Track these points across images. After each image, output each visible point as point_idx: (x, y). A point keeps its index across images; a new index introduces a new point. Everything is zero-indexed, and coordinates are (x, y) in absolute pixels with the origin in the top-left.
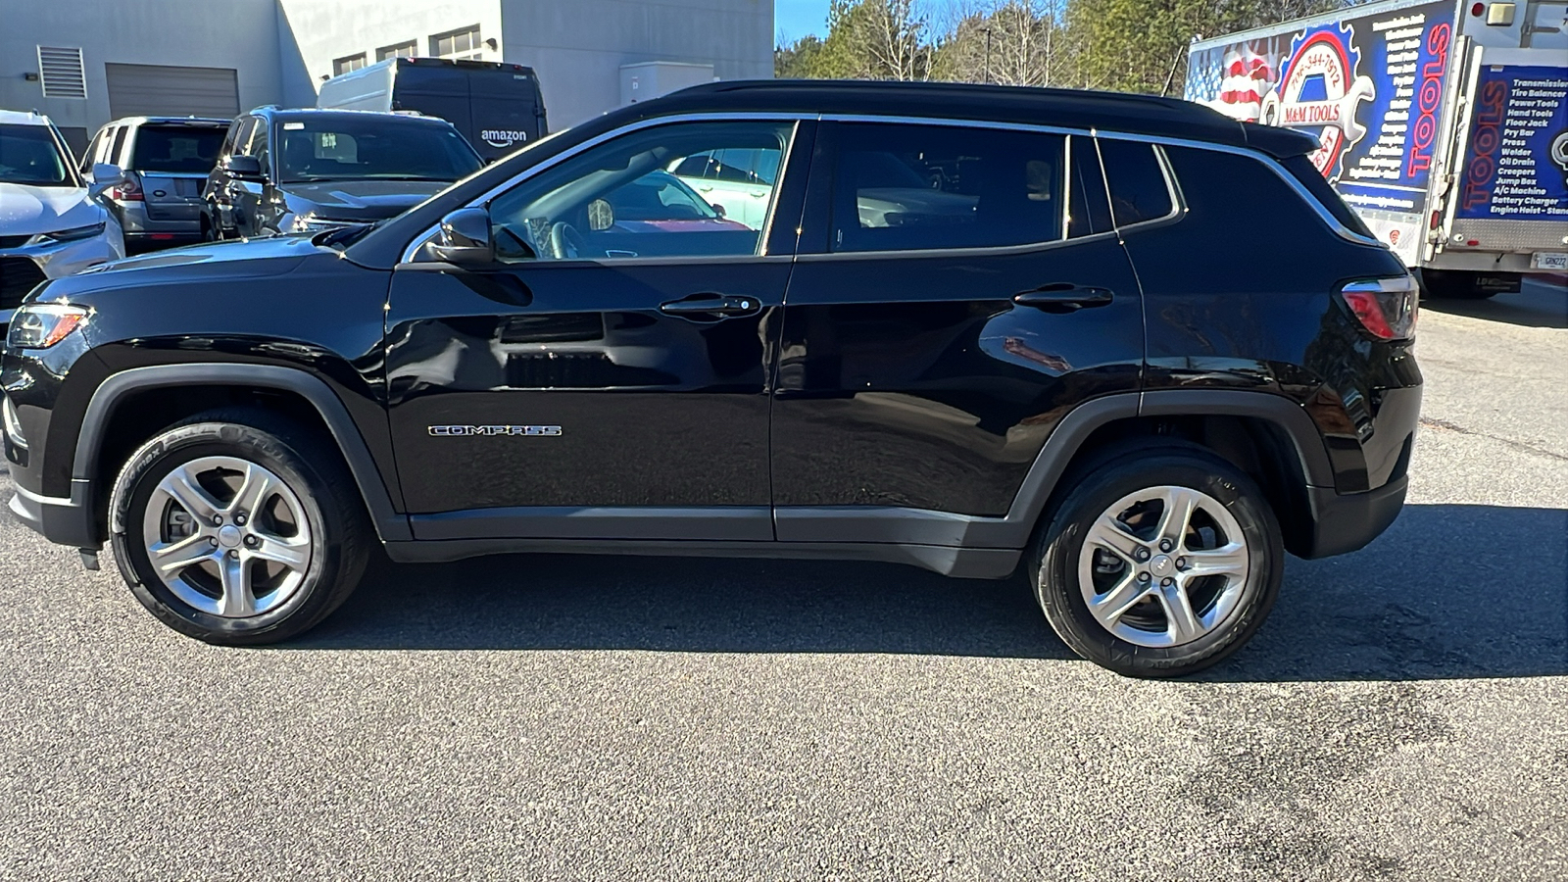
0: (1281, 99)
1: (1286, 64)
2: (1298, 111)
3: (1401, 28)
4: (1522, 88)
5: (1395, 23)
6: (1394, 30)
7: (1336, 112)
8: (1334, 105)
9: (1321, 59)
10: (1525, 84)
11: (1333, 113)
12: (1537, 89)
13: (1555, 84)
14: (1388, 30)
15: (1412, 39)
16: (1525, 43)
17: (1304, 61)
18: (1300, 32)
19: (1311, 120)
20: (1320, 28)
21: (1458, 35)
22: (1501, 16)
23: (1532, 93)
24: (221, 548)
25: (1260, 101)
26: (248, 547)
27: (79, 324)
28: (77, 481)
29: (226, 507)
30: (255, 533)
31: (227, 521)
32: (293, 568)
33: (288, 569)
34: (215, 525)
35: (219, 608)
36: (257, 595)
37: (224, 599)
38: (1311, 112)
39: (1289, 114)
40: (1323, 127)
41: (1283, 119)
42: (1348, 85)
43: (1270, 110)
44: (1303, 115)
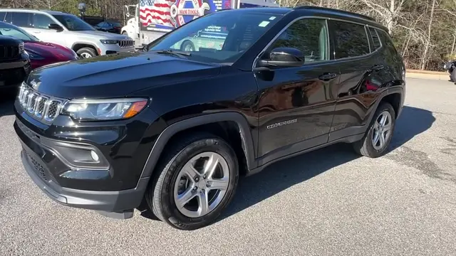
0: (177, 7)
2: (184, 11)
7: (198, 12)
8: (196, 10)
11: (196, 12)
19: (189, 13)
24: (198, 190)
25: (170, 7)
26: (207, 186)
27: (146, 106)
28: (144, 178)
29: (203, 173)
30: (211, 180)
31: (201, 178)
32: (223, 189)
33: (219, 191)
34: (196, 181)
35: (198, 214)
36: (209, 204)
37: (200, 209)
38: (189, 11)
39: (181, 12)
40: (193, 16)
41: (179, 13)
42: (200, 5)
43: (174, 10)
44: (186, 12)
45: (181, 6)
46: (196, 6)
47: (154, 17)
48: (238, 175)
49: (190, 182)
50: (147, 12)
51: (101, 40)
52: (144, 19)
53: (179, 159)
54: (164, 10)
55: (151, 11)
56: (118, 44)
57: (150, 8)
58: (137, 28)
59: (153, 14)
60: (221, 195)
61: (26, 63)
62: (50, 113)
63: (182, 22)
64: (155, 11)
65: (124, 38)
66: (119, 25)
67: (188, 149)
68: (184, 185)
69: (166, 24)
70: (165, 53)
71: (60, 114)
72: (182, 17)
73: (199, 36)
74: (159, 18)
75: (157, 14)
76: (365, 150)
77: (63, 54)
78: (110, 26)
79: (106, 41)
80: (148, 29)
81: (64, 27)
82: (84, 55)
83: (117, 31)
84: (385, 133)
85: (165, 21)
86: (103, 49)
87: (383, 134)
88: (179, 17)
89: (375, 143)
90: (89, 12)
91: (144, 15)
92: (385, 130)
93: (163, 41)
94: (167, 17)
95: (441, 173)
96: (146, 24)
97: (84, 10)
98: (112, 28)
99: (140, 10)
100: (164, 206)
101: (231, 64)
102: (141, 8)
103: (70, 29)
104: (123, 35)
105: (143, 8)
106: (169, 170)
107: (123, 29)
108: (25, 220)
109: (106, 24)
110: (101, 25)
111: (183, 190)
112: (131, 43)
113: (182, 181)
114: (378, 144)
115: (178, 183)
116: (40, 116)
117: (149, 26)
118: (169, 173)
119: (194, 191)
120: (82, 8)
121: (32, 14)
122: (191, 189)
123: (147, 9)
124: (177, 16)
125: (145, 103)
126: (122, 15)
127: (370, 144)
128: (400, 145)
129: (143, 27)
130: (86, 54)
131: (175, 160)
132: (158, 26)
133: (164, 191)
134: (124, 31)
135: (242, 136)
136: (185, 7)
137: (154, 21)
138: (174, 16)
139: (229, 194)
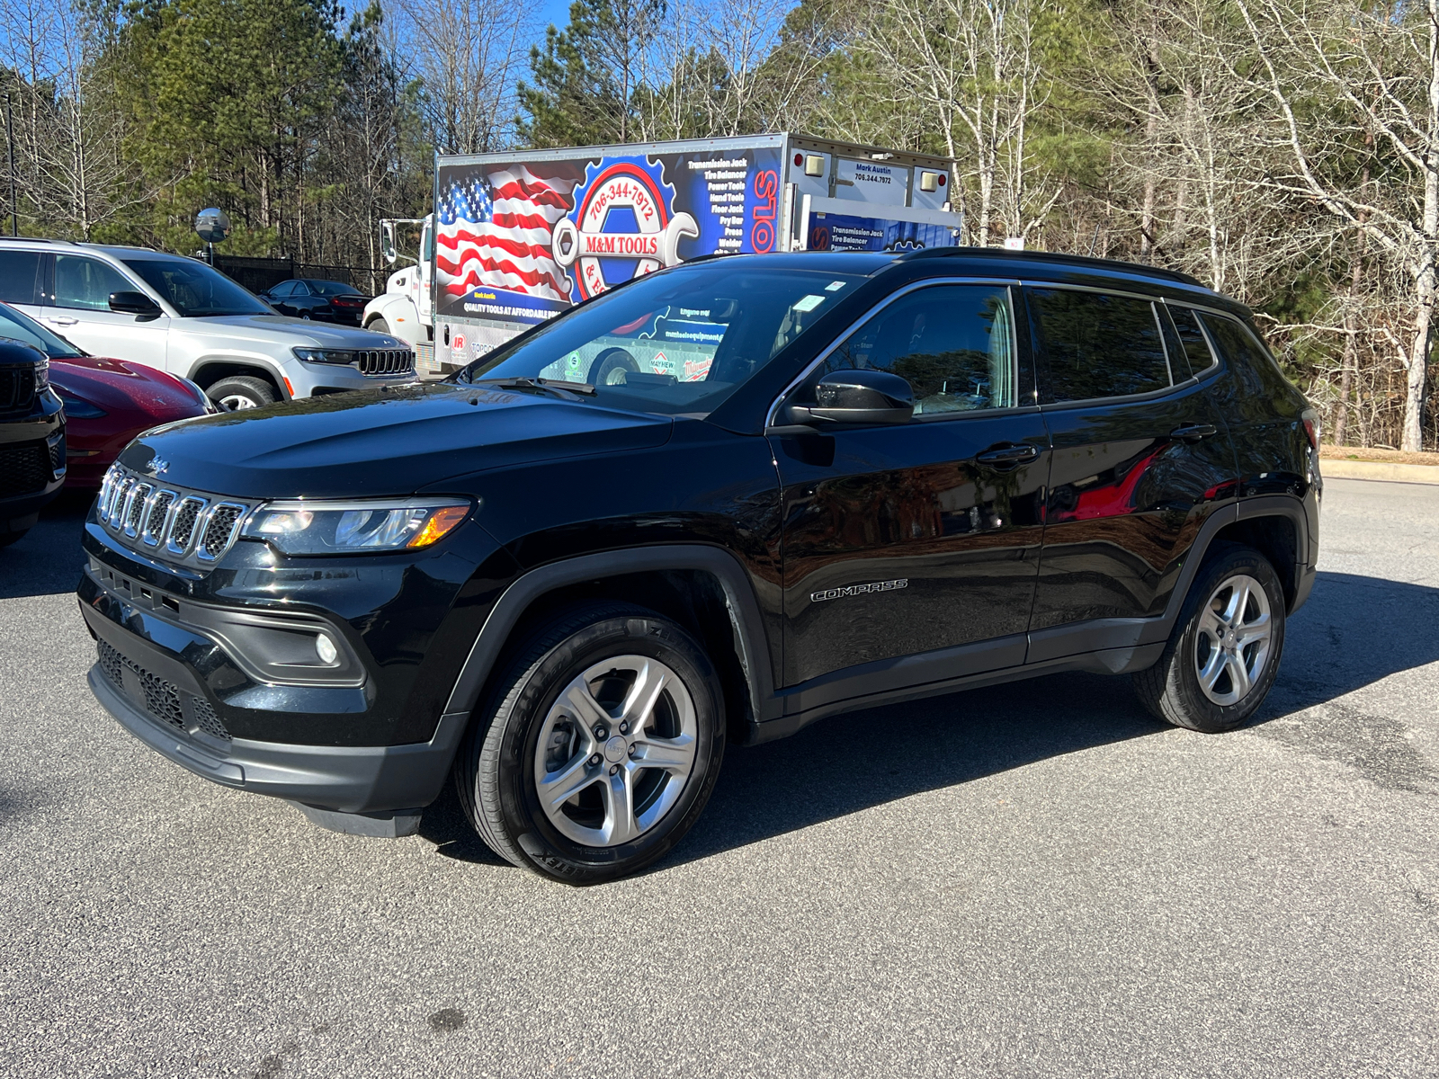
0: (580, 228)
1: (581, 193)
2: (604, 241)
3: (723, 170)
4: (840, 235)
5: (713, 164)
6: (714, 170)
7: (653, 245)
8: (649, 237)
9: (626, 191)
10: (840, 231)
11: (649, 246)
12: (849, 236)
13: (860, 233)
14: (707, 170)
15: (735, 181)
16: (832, 194)
17: (605, 189)
18: (596, 161)
19: (621, 251)
20: (620, 159)
21: (787, 182)
22: (815, 167)
23: (845, 240)
24: (606, 765)
25: (551, 228)
26: (632, 757)
27: (467, 518)
28: (452, 715)
29: (617, 714)
30: (643, 738)
31: (613, 732)
32: (677, 771)
33: (668, 776)
34: (599, 739)
35: (602, 838)
36: (637, 813)
37: (609, 824)
38: (620, 244)
39: (591, 243)
40: (637, 260)
41: (584, 249)
42: (665, 221)
43: (567, 238)
44: (610, 245)
45: (593, 223)
46: (648, 225)
47: (490, 265)
48: (722, 731)
49: (581, 739)
50: (464, 246)
51: (296, 351)
52: (454, 270)
53: (549, 668)
54: (531, 237)
55: (481, 241)
56: (356, 364)
57: (473, 229)
58: (425, 302)
59: (485, 251)
60: (673, 788)
61: (56, 425)
62: (209, 539)
63: (594, 281)
64: (494, 242)
65: (379, 341)
66: (352, 291)
67: (577, 641)
68: (565, 748)
69: (538, 291)
70: (521, 387)
71: (242, 539)
72: (595, 262)
73: (660, 337)
74: (508, 267)
75: (501, 255)
76: (1175, 702)
77: (163, 396)
78: (317, 294)
79: (314, 351)
80: (468, 307)
81: (163, 305)
82: (234, 404)
83: (348, 312)
84: (1250, 651)
85: (532, 278)
86: (301, 382)
87: (1239, 654)
88: (586, 263)
89: (1207, 681)
90: (236, 244)
91: (454, 256)
92: (1247, 639)
93: (523, 350)
94: (542, 265)
95: (1425, 777)
96: (460, 290)
97: (217, 234)
98: (324, 302)
99: (435, 238)
100: (507, 797)
101: (701, 416)
102: (442, 229)
103: (184, 312)
104: (371, 331)
105: (448, 231)
106: (523, 695)
107: (370, 309)
108: (106, 857)
109: (303, 290)
110: (283, 290)
111: (560, 761)
112: (403, 360)
113: (559, 733)
114: (1224, 684)
115: (546, 738)
116: (179, 551)
117: (471, 299)
118: (524, 704)
119: (593, 767)
120: (210, 227)
121: (49, 257)
122: (584, 760)
123: (464, 235)
124: (578, 260)
125: (464, 512)
126: (362, 254)
127: (1189, 685)
128: (1322, 701)
129: (447, 301)
130: (241, 399)
131: (540, 670)
132: (505, 298)
133: (508, 756)
134: (376, 316)
135: (733, 618)
136: (607, 228)
137: (487, 277)
138: (565, 260)
139: (695, 786)
